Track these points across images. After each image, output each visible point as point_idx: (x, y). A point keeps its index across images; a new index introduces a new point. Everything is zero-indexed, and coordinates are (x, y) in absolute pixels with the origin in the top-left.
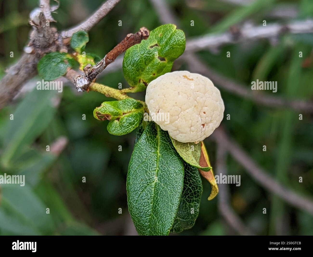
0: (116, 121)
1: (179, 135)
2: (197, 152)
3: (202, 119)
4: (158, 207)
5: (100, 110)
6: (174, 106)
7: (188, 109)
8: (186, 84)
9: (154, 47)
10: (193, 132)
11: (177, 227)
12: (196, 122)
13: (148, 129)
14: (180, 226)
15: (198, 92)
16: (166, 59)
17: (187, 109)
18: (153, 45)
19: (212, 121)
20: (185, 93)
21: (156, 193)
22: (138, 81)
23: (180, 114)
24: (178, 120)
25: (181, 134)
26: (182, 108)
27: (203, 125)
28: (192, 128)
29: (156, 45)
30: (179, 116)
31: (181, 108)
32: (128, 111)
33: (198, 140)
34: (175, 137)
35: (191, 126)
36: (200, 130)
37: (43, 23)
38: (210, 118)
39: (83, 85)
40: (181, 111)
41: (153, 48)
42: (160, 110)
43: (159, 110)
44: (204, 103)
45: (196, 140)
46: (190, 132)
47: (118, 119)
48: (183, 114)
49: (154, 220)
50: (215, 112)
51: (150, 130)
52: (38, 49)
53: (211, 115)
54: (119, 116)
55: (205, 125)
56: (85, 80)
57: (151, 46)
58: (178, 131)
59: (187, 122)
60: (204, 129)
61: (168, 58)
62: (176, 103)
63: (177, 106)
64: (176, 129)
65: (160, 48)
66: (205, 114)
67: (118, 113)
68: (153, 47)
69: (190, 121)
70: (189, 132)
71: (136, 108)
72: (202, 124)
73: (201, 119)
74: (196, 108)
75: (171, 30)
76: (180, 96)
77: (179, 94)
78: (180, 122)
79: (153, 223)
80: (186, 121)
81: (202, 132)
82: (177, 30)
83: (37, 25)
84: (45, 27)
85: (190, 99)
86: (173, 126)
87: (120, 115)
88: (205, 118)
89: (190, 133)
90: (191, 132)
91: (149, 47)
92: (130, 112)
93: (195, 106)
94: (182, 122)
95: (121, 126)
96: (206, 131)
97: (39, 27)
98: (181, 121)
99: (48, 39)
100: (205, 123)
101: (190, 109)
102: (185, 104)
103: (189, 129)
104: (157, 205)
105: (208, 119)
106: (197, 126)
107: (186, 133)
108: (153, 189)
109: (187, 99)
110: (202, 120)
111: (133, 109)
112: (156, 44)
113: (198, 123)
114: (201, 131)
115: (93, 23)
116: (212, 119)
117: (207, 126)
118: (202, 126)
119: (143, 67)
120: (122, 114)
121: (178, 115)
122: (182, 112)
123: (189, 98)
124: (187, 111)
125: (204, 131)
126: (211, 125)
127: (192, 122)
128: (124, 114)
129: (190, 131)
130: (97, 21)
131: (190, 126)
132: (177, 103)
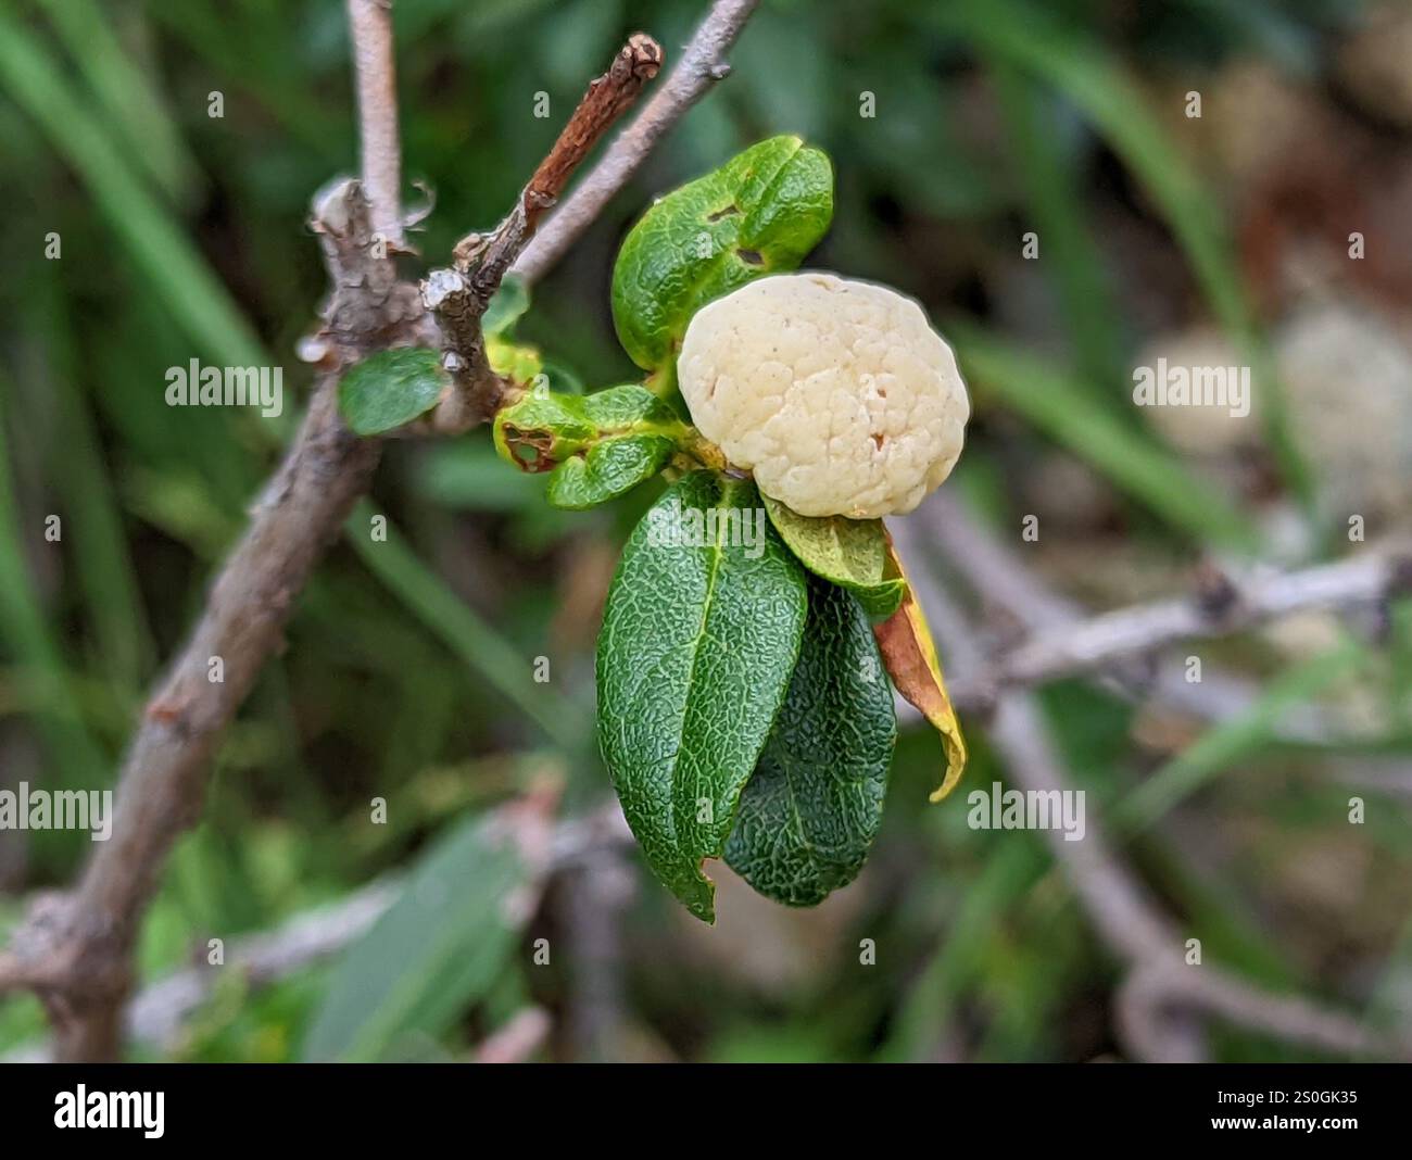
0: (575, 462)
1: (789, 473)
2: (869, 570)
3: (875, 413)
4: (701, 718)
5: (516, 415)
6: (767, 359)
7: (819, 370)
8: (819, 298)
9: (722, 218)
10: (837, 456)
11: (804, 879)
12: (850, 420)
13: (689, 480)
14: (813, 878)
15: (859, 323)
16: (765, 256)
17: (813, 372)
18: (719, 210)
19: (911, 429)
20: (809, 321)
21: (700, 675)
22: (668, 345)
23: (788, 388)
24: (783, 411)
25: (795, 469)
26: (796, 368)
27: (879, 439)
28: (835, 441)
29: (732, 209)
30: (787, 396)
31: (792, 368)
32: (620, 426)
33: (859, 498)
34: (775, 483)
35: (831, 436)
36: (866, 454)
37: (359, 230)
38: (904, 416)
39: (445, 293)
40: (794, 379)
41: (718, 222)
42: (720, 378)
43: (716, 380)
44: (881, 359)
45: (853, 496)
46: (828, 457)
47: (581, 452)
48: (801, 388)
49: (686, 766)
50: (922, 397)
51: (693, 484)
52: (347, 349)
53: (907, 404)
54: (584, 441)
55: (886, 440)
56: (452, 278)
57: (710, 214)
58: (784, 458)
59: (814, 416)
60: (878, 455)
61: (773, 250)
62: (775, 350)
63: (778, 359)
64: (777, 445)
65: (742, 218)
66: (882, 399)
67: (579, 428)
68: (718, 219)
69: (827, 414)
70: (824, 459)
71: (649, 417)
72: (873, 433)
73: (868, 412)
74: (847, 371)
75: (783, 153)
76: (792, 329)
77: (788, 326)
78: (790, 415)
79: (684, 776)
80: (810, 413)
81: (872, 465)
82: (803, 151)
83: (339, 236)
84: (365, 246)
85: (826, 339)
86: (765, 436)
87: (587, 434)
88: (885, 411)
89: (829, 461)
90: (832, 457)
91: (704, 218)
92: (626, 429)
93: (846, 366)
94: (797, 415)
95: (593, 476)
96: (889, 464)
97: (347, 245)
98: (793, 415)
99: (382, 300)
100: (885, 431)
101: (825, 373)
102: (807, 354)
103: (825, 447)
104: (699, 713)
105: (896, 417)
106: (852, 435)
107: (811, 463)
108: (691, 663)
109: (818, 338)
110: (871, 417)
111: (639, 421)
112: (729, 205)
113: (855, 425)
114: (870, 458)
115: (547, 248)
116: (911, 423)
117: (893, 446)
118: (874, 441)
119: (684, 290)
120: (597, 435)
121: (783, 394)
122: (796, 383)
123: (823, 338)
124: (814, 377)
125: (883, 462)
126: (907, 441)
127: (832, 419)
128: (602, 434)
129: (828, 453)
130: (561, 241)
131: (826, 432)
132: (779, 351)
